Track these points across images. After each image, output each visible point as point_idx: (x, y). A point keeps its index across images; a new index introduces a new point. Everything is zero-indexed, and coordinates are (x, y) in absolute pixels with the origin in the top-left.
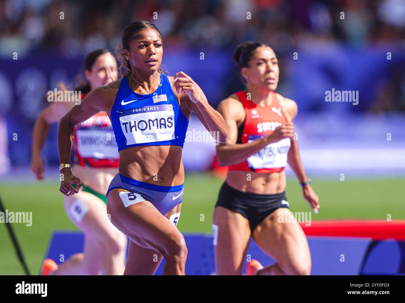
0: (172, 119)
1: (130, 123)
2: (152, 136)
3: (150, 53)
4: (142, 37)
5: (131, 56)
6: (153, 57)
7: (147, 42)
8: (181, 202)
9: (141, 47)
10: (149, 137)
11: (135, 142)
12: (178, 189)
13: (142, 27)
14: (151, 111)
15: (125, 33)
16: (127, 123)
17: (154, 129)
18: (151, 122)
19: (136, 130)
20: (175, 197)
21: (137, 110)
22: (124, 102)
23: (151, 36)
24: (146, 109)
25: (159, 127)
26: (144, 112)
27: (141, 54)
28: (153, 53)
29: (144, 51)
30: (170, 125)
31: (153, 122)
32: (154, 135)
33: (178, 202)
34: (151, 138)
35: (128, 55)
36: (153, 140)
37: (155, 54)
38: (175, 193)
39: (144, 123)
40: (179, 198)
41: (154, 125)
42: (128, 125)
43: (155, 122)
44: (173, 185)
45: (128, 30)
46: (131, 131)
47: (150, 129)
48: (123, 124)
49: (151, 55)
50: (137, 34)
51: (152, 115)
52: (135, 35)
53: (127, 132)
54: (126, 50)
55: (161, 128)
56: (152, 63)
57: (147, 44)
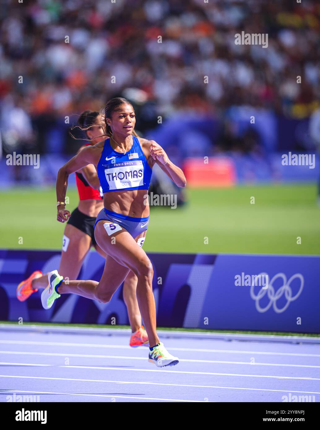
0: (142, 171)
1: (112, 174)
2: (128, 184)
3: (127, 122)
4: (121, 110)
5: (112, 123)
6: (130, 124)
7: (125, 114)
8: (146, 230)
9: (121, 117)
10: (126, 184)
11: (116, 188)
12: (145, 220)
13: (121, 103)
14: (127, 165)
15: (108, 107)
16: (110, 174)
17: (130, 178)
18: (127, 174)
19: (116, 180)
20: (143, 225)
21: (117, 165)
22: (108, 158)
23: (128, 110)
24: (124, 164)
25: (133, 177)
26: (122, 166)
27: (121, 122)
28: (129, 121)
29: (123, 120)
30: (140, 175)
31: (129, 173)
32: (129, 183)
33: (145, 229)
34: (127, 185)
35: (110, 123)
36: (128, 187)
37: (131, 122)
38: (143, 223)
39: (122, 174)
40: (146, 226)
41: (129, 176)
42: (111, 176)
43: (130, 174)
44: (142, 217)
45: (110, 105)
46: (113, 180)
47: (126, 178)
48: (107, 175)
49: (128, 123)
50: (117, 108)
51: (128, 169)
52: (116, 109)
53: (110, 181)
54: (109, 119)
55: (134, 177)
56: (128, 129)
57: (125, 115)
